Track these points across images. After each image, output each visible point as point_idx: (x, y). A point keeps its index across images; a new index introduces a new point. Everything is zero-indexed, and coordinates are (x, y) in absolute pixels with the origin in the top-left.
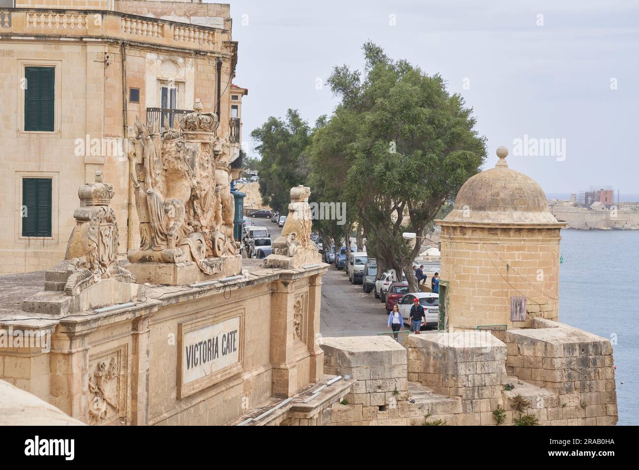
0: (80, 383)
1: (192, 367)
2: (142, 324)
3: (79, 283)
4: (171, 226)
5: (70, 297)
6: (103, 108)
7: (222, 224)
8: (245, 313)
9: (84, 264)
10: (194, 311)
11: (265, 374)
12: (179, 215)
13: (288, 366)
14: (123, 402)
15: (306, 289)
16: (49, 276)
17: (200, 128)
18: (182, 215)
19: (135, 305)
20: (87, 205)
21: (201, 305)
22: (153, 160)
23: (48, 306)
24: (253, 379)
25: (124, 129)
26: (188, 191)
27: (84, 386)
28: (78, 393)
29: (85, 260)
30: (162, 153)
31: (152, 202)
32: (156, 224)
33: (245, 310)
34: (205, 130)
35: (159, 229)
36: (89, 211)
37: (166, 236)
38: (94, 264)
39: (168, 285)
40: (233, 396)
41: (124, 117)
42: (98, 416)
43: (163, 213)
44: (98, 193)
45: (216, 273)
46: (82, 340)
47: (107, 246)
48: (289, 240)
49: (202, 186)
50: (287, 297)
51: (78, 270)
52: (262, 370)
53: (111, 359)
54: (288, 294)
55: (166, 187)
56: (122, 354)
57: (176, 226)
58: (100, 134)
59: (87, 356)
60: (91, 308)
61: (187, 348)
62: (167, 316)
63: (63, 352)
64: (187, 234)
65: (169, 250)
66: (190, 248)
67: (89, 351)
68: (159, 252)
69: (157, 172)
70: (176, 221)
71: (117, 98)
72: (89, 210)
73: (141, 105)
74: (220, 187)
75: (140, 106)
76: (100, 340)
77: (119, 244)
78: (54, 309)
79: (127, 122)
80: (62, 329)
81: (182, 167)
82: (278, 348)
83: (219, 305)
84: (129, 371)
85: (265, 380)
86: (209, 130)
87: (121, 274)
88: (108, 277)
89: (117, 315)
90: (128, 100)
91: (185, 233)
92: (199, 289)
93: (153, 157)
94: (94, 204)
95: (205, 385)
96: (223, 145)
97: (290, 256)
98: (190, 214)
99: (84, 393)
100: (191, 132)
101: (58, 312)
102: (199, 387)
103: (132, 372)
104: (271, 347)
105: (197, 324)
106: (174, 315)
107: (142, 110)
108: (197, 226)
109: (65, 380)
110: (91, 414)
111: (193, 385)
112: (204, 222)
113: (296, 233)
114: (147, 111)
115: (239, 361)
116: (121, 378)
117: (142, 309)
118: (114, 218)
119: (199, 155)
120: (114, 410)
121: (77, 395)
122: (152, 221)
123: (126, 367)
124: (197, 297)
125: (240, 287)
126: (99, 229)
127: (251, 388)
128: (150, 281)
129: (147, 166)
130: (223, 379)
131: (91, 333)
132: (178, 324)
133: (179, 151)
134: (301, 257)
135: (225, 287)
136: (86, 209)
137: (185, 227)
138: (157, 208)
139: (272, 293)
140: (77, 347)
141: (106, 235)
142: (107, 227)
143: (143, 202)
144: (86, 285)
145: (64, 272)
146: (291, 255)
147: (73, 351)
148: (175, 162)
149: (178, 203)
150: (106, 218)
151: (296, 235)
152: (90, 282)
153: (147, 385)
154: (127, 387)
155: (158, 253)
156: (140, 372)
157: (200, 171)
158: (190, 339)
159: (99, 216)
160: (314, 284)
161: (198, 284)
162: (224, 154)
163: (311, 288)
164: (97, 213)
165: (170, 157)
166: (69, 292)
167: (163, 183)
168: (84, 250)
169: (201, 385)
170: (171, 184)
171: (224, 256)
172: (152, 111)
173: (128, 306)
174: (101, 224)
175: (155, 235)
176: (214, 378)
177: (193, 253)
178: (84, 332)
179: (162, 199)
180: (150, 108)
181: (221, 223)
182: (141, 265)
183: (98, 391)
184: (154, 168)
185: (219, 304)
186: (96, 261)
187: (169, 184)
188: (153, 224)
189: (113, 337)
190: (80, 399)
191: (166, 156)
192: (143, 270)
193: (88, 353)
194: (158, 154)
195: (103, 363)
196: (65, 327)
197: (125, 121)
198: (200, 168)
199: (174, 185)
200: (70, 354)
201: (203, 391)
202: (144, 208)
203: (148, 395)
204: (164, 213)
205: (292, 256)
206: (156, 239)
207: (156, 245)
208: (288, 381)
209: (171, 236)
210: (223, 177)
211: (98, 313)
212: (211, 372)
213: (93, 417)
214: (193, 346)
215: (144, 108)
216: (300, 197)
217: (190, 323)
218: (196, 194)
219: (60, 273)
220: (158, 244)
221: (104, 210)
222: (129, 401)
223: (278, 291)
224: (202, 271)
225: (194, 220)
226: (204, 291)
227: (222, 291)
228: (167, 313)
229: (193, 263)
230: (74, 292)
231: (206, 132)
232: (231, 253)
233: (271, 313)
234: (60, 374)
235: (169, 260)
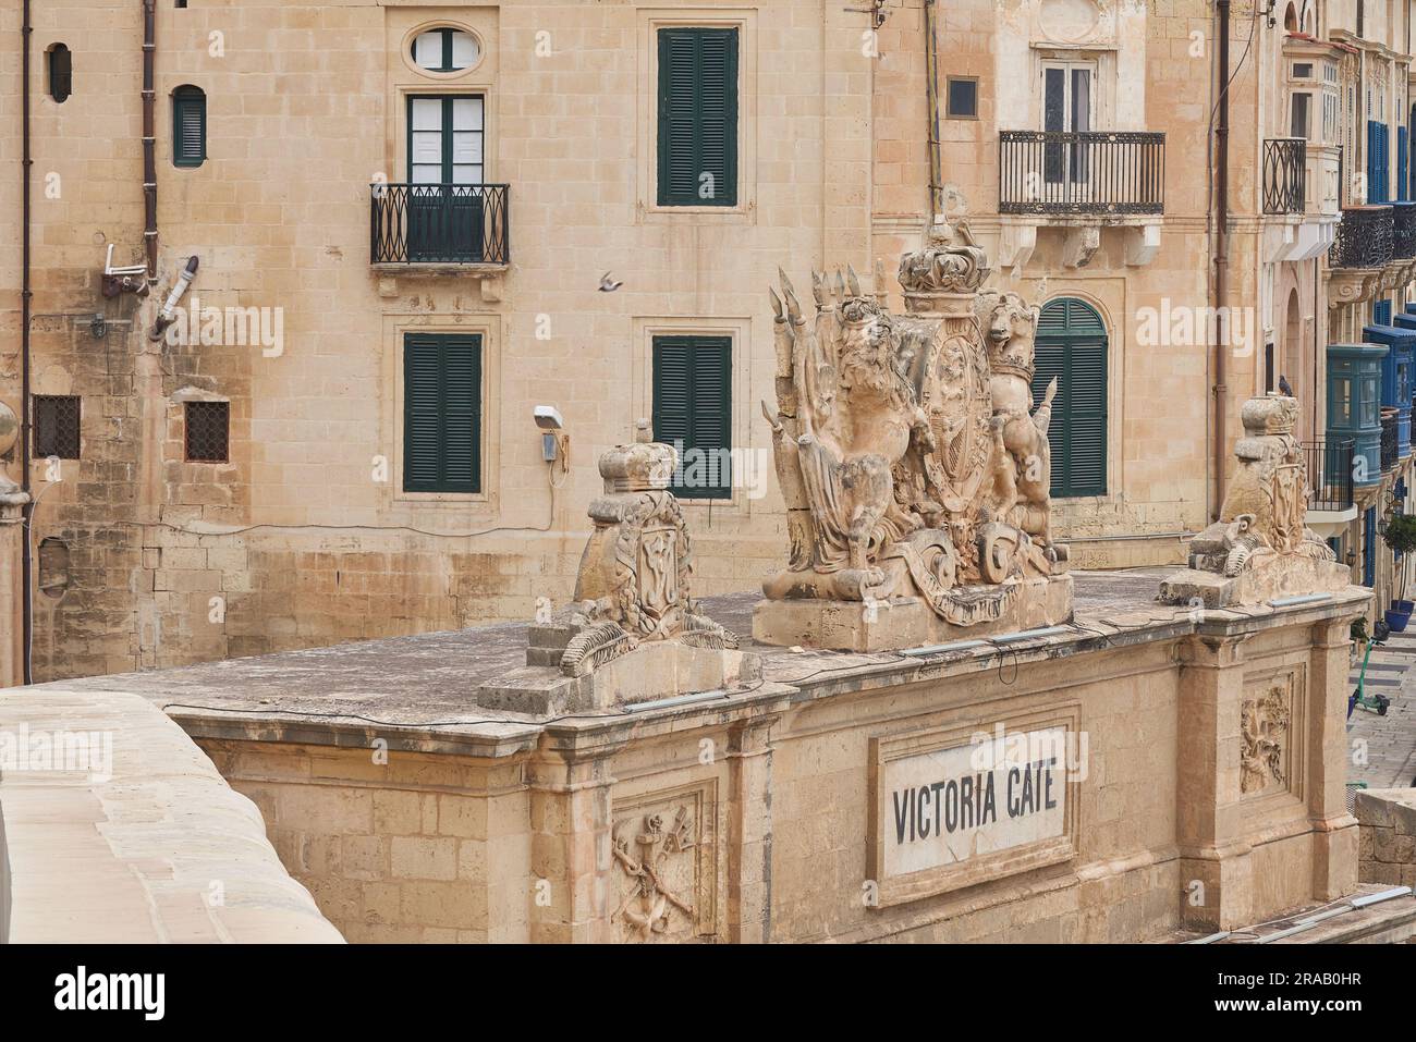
0: (590, 851)
1: (912, 838)
2: (753, 737)
3: (592, 651)
4: (857, 516)
5: (571, 680)
6: (868, 139)
7: (1018, 504)
8: (1080, 718)
9: (607, 611)
10: (916, 710)
11: (1155, 871)
12: (876, 491)
13: (1220, 853)
14: (709, 901)
15: (1302, 657)
16: (537, 635)
17: (942, 284)
18: (882, 492)
19: (726, 696)
20: (617, 491)
21: (937, 698)
22: (815, 369)
23: (525, 697)
24: (1110, 881)
25: (933, 194)
26: (899, 434)
27: (601, 859)
28: (586, 872)
29: (609, 605)
30: (840, 351)
31: (810, 463)
32: (822, 513)
33: (1080, 710)
34: (953, 290)
35: (829, 525)
36: (619, 503)
37: (846, 539)
38: (628, 612)
39: (847, 651)
40: (1043, 915)
41: (931, 160)
42: (646, 925)
43: (838, 488)
44: (638, 467)
45: (986, 622)
46: (595, 766)
47: (661, 573)
48: (1231, 535)
49: (947, 420)
50: (1215, 677)
51: (594, 624)
52: (1146, 858)
53: (678, 809)
54: (1220, 672)
55: (851, 427)
56: (705, 800)
57: (868, 517)
58: (862, 211)
59: (609, 798)
60: (620, 702)
61: (896, 795)
62: (835, 720)
63: (554, 788)
64: (904, 531)
65: (850, 571)
66: (907, 565)
67: (611, 788)
68: (829, 575)
69: (826, 396)
70: (868, 505)
71: (911, 109)
72: (619, 501)
73: (983, 123)
74: (1003, 417)
75: (978, 128)
76: (644, 769)
77: (690, 569)
78: (534, 704)
79: (938, 174)
80: (551, 743)
81: (884, 381)
82: (1195, 805)
83: (997, 697)
84: (722, 836)
85: (1154, 884)
86: (965, 288)
87: (696, 630)
88: (664, 638)
89: (678, 716)
90: (942, 112)
91: (902, 530)
92: (922, 661)
93: (815, 362)
94: (631, 487)
95: (949, 884)
96: (1013, 317)
97: (1228, 576)
98: (915, 486)
99: (601, 874)
100: (920, 295)
101: (543, 710)
102: (933, 887)
103: (729, 838)
104: (1180, 803)
105: (923, 741)
106: (857, 720)
107: (987, 138)
108: (933, 513)
109: (558, 845)
110: (628, 922)
111: (914, 880)
112: (954, 503)
113: (1253, 516)
114: (1001, 140)
115: (1065, 834)
116: (704, 851)
117: (744, 705)
118: (678, 514)
119: (938, 349)
120: (689, 918)
121: (583, 877)
122: (812, 507)
123: (714, 828)
124: (915, 679)
125: (1054, 656)
126: (639, 539)
127: (1103, 901)
128: (810, 642)
129: (800, 382)
130: (1008, 873)
131: (614, 752)
132: (870, 739)
133: (877, 347)
134: (1265, 578)
135: (1000, 655)
136: (615, 499)
137: (898, 517)
138: (823, 477)
139: (1182, 668)
140: (583, 778)
141: (657, 552)
142: (661, 536)
143: (790, 463)
144: (609, 655)
145: (563, 628)
146: (1230, 573)
147: (574, 787)
148: (869, 370)
149: (872, 463)
150: (658, 516)
151: (1253, 522)
152: (618, 648)
153: (767, 869)
154: (717, 870)
155: (827, 578)
156: (746, 839)
157: (941, 385)
158: (900, 776)
159: (638, 513)
160: (1323, 645)
161: (928, 647)
162: (1016, 336)
163: (1316, 654)
164: (635, 508)
165: (856, 359)
166: (568, 670)
167: (842, 417)
168: (608, 583)
169: (938, 883)
170: (861, 420)
171: (1011, 581)
172: (1014, 140)
173: (712, 697)
174: (645, 530)
175: (821, 538)
176: (980, 868)
177: (916, 578)
178: (597, 750)
179: (839, 455)
180: (1009, 133)
181: (1013, 501)
182: (789, 606)
183: (644, 873)
184: (817, 387)
185: (997, 694)
186: (633, 606)
187: (858, 421)
188: (814, 513)
189: (677, 762)
190: (592, 883)
191: (848, 358)
192: (795, 615)
193: (611, 792)
194: (828, 354)
195: (657, 818)
196: (555, 740)
197: (935, 172)
198: (941, 378)
199: (868, 422)
200: (568, 793)
201: (945, 897)
202: (795, 476)
203: (769, 890)
204: (842, 487)
205: (1233, 576)
206: (823, 545)
207: (823, 560)
208: (1219, 889)
209: (856, 539)
210: (1011, 393)
211: (630, 712)
212: (973, 855)
213: (635, 927)
214: (913, 791)
215: (993, 131)
216: (1267, 422)
217: (901, 737)
218: (927, 440)
219: (556, 631)
220: (826, 558)
221: (652, 500)
222: (722, 901)
223: (1195, 664)
224: (940, 618)
225: (927, 499)
226: (937, 666)
227: (992, 664)
228: (837, 715)
229: (917, 599)
230: (578, 669)
231: (957, 292)
232: (1041, 572)
233: (1179, 717)
234: (548, 833)
235: (850, 594)
